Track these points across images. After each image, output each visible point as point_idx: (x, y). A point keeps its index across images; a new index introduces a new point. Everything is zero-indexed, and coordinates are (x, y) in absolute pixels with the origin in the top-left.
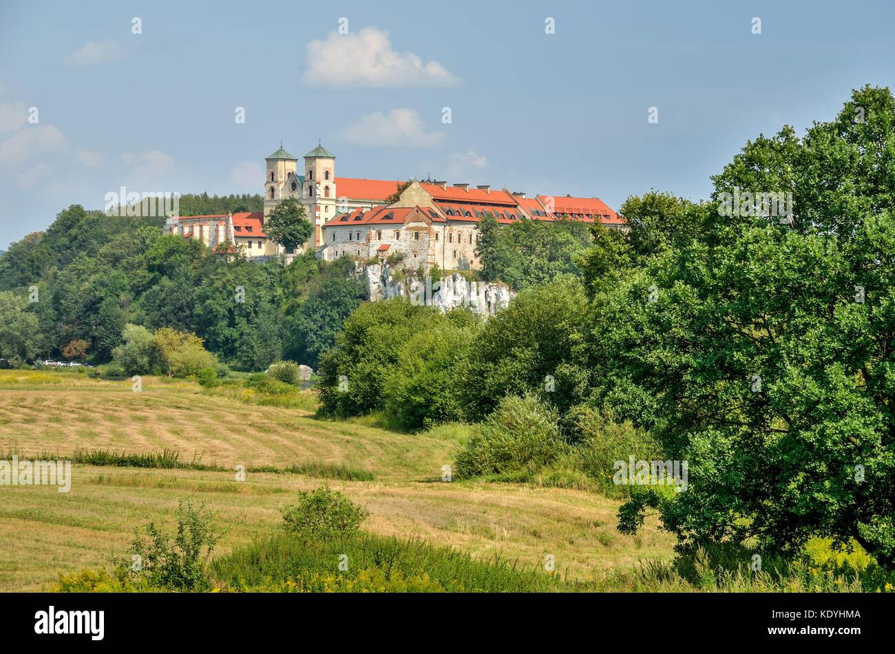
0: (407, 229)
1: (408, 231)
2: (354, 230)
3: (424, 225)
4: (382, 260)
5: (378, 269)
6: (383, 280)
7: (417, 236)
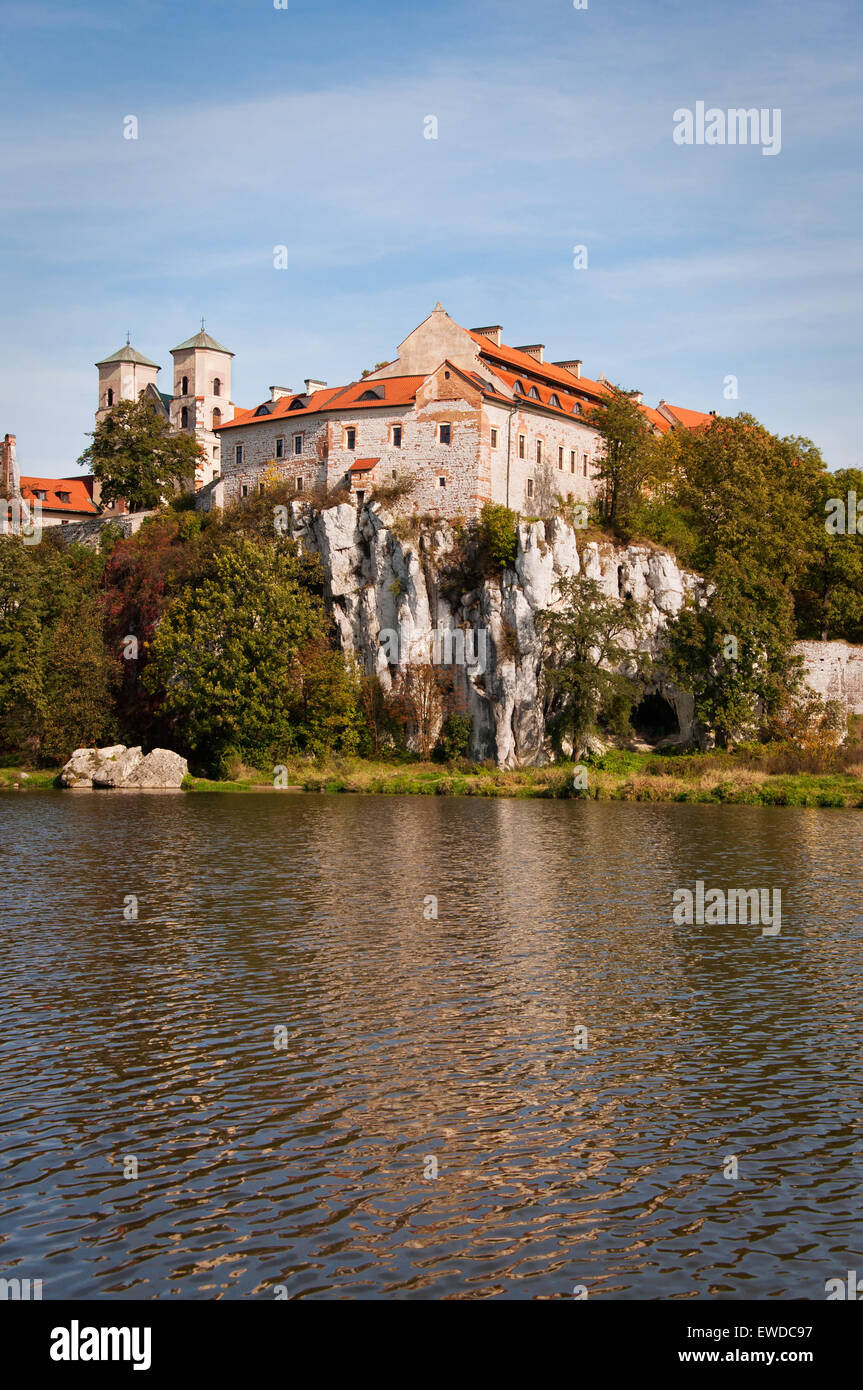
0: (420, 420)
1: (423, 425)
2: (289, 432)
3: (463, 406)
4: (361, 495)
5: (350, 515)
6: (364, 541)
7: (446, 435)
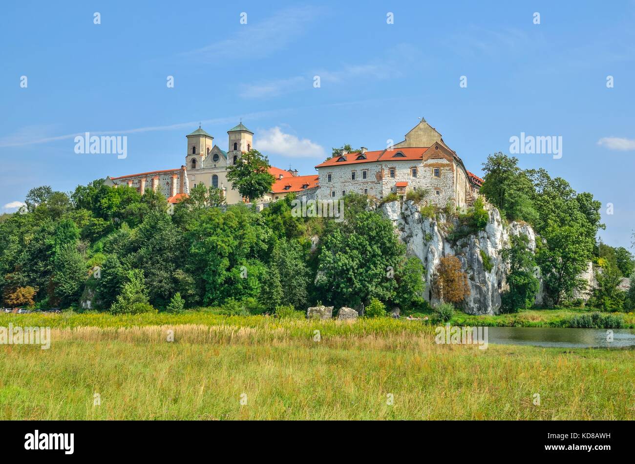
0: (425, 166)
1: (427, 168)
2: (359, 170)
3: (445, 161)
4: (402, 197)
5: (398, 206)
6: (405, 217)
7: (437, 173)
